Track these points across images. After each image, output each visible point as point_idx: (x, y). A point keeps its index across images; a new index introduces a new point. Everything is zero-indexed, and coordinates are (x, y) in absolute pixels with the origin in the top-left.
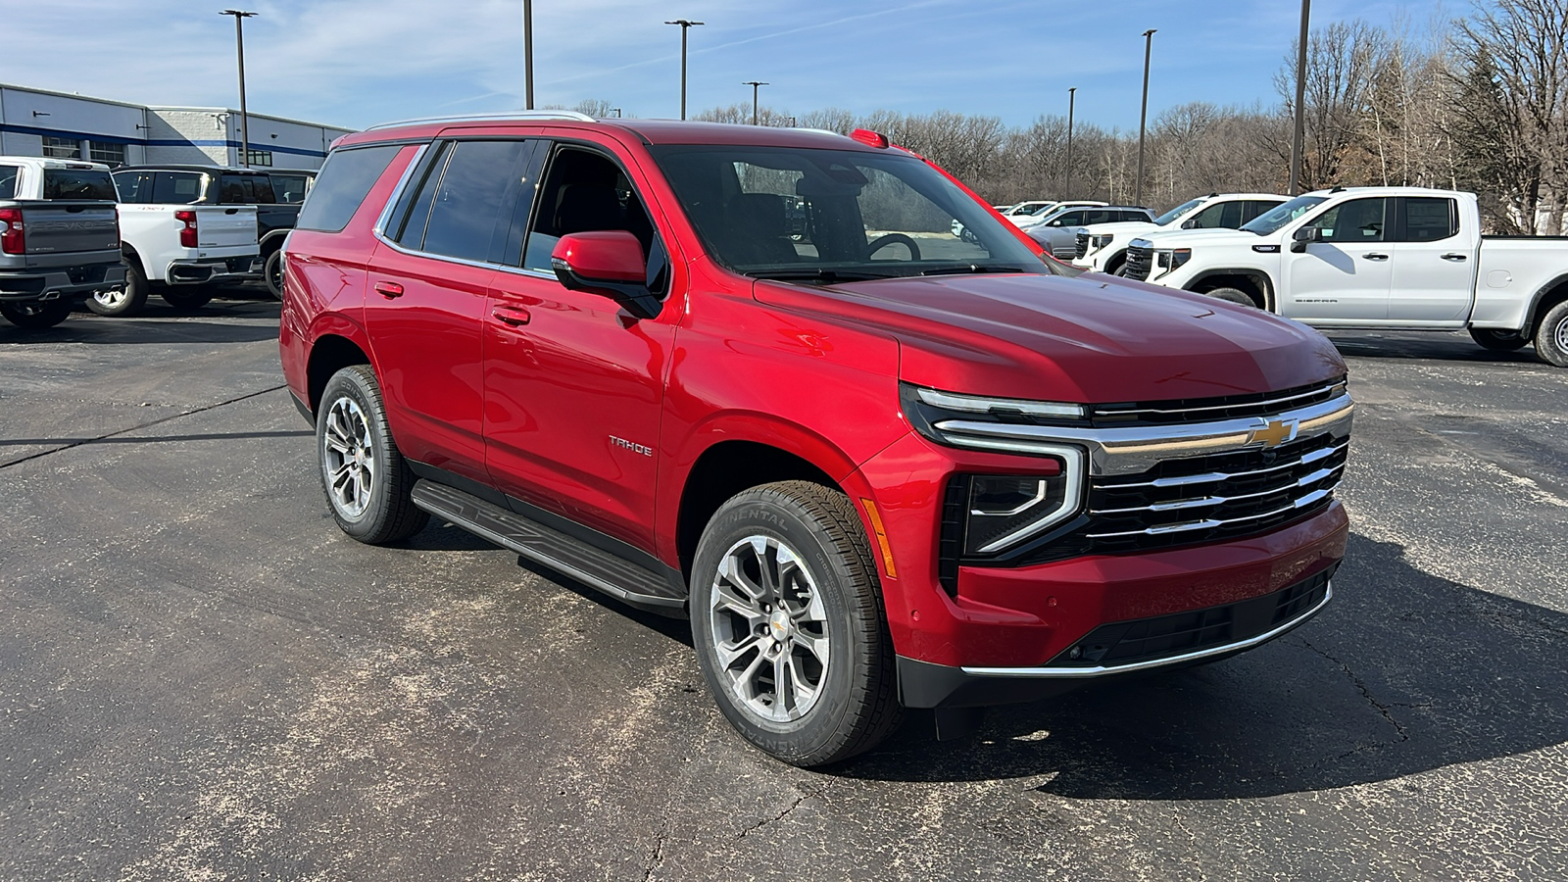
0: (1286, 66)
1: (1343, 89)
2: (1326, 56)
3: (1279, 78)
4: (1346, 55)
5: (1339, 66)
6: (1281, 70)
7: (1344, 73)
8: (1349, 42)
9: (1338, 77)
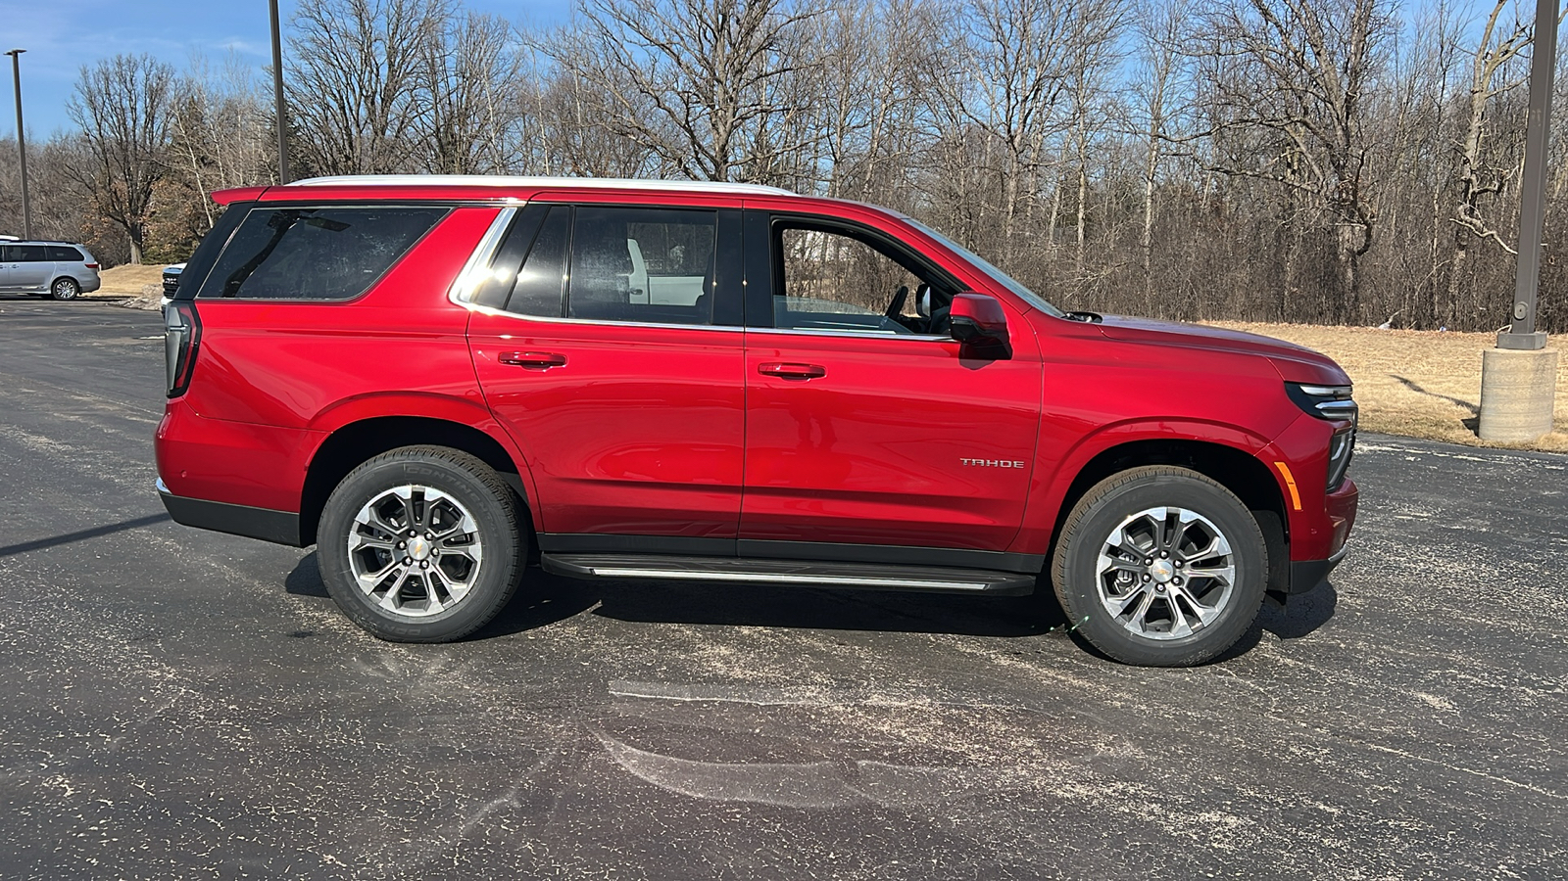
0: (78, 93)
1: (142, 121)
2: (117, 87)
3: (72, 106)
4: (140, 88)
5: (133, 98)
6: (73, 97)
7: (140, 106)
8: (140, 75)
9: (133, 109)
